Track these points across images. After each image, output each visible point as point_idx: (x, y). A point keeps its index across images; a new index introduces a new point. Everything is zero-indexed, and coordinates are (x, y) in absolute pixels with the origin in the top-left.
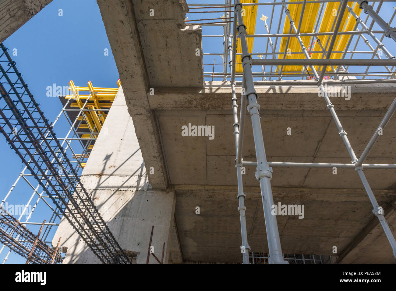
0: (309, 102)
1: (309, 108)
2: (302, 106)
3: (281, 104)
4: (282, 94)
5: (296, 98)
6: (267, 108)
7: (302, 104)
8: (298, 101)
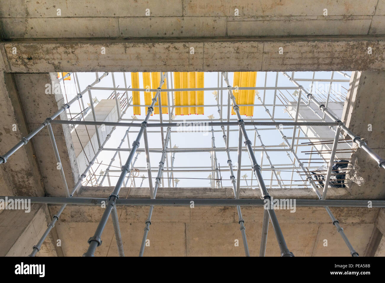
0: (228, 56)
1: (227, 45)
2: (236, 49)
3: (266, 53)
4: (265, 70)
5: (247, 64)
6: (285, 45)
7: (237, 53)
8: (243, 58)
